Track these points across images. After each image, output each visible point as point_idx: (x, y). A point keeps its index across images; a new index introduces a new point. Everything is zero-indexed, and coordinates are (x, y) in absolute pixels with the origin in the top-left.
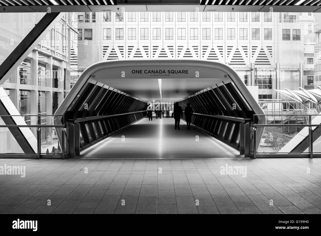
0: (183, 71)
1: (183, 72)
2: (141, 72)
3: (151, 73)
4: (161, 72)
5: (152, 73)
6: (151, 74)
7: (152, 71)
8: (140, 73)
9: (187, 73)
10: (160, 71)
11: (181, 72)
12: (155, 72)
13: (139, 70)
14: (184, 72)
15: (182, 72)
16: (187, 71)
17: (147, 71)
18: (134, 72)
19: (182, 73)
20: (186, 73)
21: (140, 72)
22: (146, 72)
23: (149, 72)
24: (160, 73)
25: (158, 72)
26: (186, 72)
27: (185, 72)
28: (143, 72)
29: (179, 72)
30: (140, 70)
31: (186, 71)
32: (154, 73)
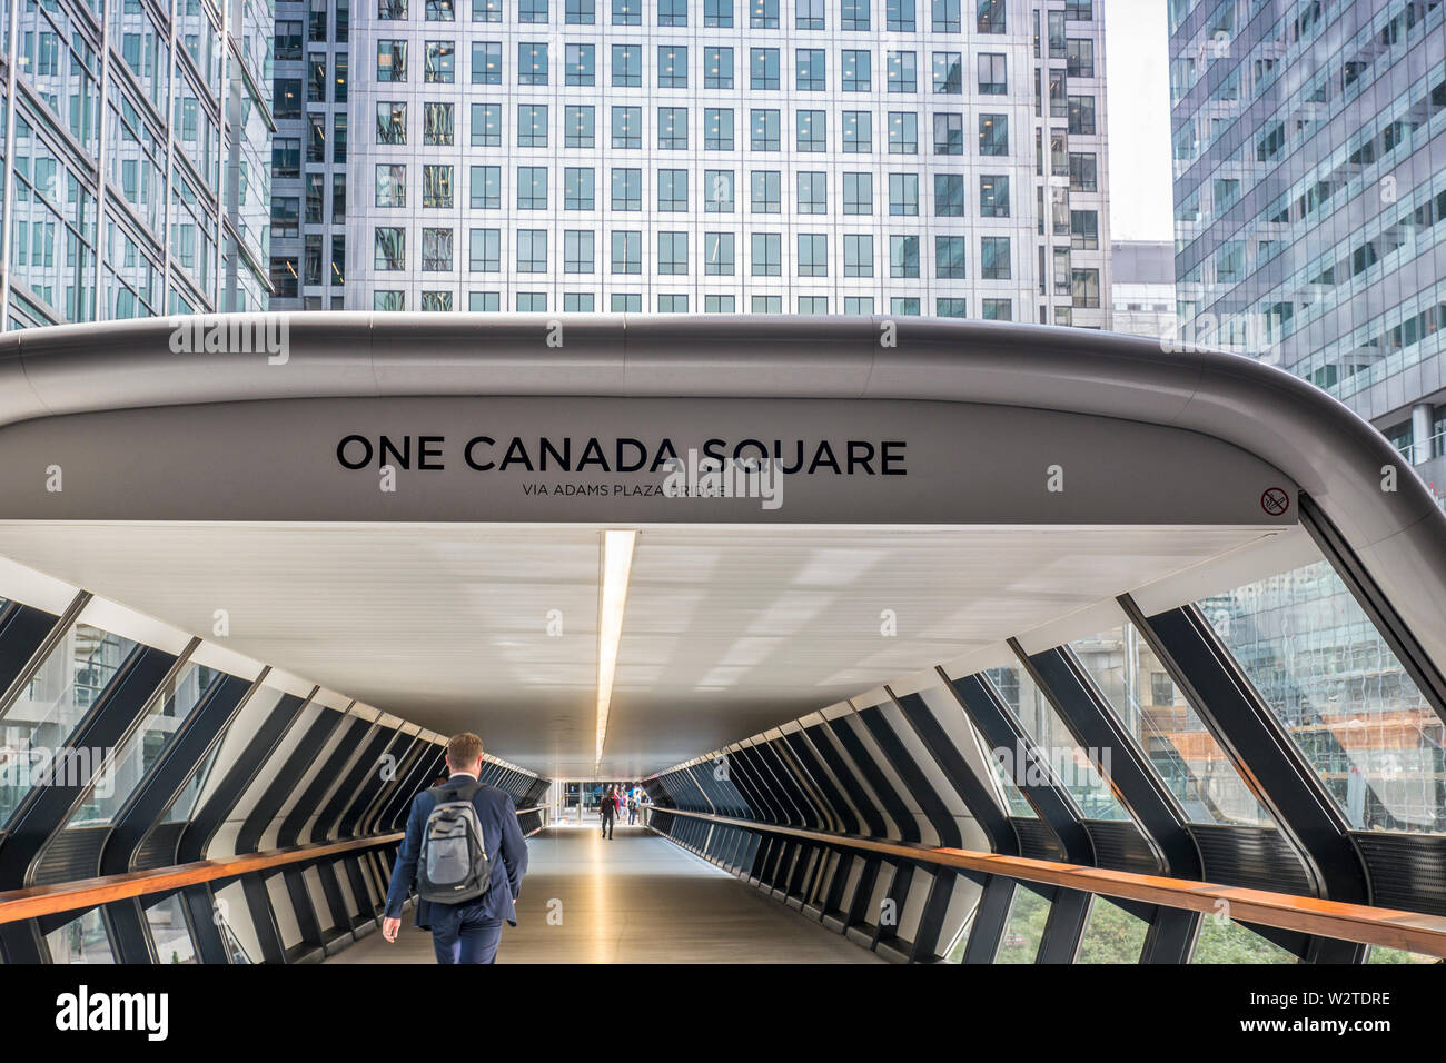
0: (851, 445)
1: (851, 460)
2: (429, 460)
3: (535, 462)
4: (631, 455)
5: (543, 467)
6: (537, 477)
7: (545, 444)
8: (422, 466)
9: (892, 465)
10: (620, 442)
11: (833, 462)
12: (575, 461)
13: (407, 440)
14: (864, 461)
15: (842, 462)
16: (892, 451)
17: (491, 442)
18: (355, 452)
19: (851, 471)
20: (885, 471)
21: (423, 453)
22: (481, 454)
23: (516, 454)
24: (620, 468)
25: (601, 460)
26: (885, 458)
27: (876, 463)
28: (452, 453)
29: (817, 462)
30: (422, 440)
31: (885, 445)
32: (565, 465)
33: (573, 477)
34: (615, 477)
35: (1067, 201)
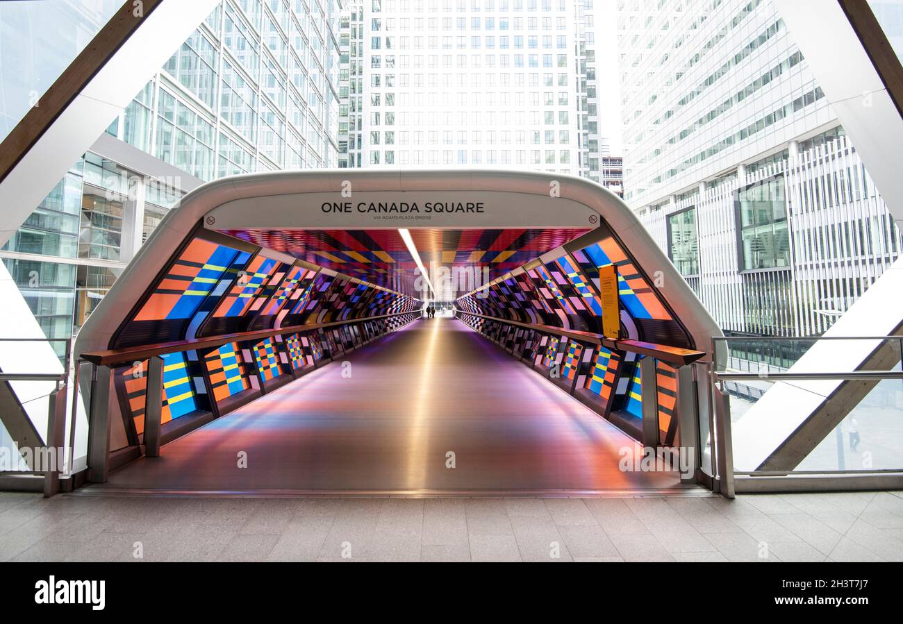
0: (468, 204)
1: (468, 208)
2: (347, 210)
3: (377, 210)
4: (404, 207)
5: (379, 211)
6: (378, 214)
7: (380, 205)
8: (345, 211)
9: (479, 210)
10: (401, 204)
11: (462, 209)
12: (388, 210)
13: (341, 204)
14: (471, 209)
15: (465, 209)
16: (479, 206)
17: (365, 204)
18: (327, 207)
19: (467, 211)
21: (346, 208)
22: (362, 207)
23: (372, 208)
24: (401, 211)
25: (396, 209)
26: (478, 208)
27: (475, 209)
28: (354, 208)
29: (458, 209)
30: (346, 204)
31: (478, 204)
32: (386, 210)
33: (388, 214)
34: (400, 214)
35: (586, 119)
